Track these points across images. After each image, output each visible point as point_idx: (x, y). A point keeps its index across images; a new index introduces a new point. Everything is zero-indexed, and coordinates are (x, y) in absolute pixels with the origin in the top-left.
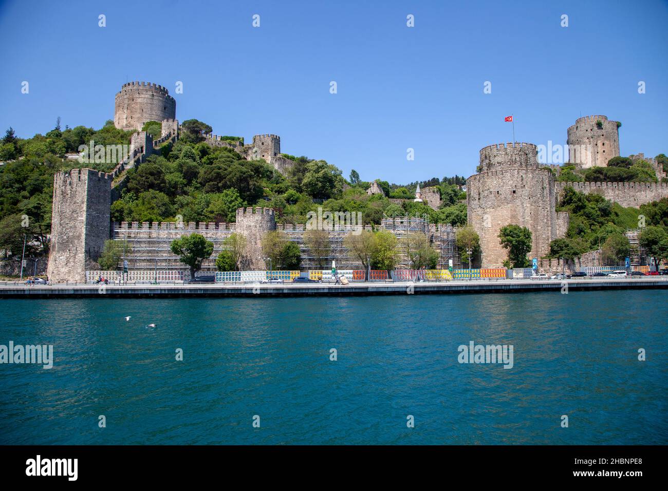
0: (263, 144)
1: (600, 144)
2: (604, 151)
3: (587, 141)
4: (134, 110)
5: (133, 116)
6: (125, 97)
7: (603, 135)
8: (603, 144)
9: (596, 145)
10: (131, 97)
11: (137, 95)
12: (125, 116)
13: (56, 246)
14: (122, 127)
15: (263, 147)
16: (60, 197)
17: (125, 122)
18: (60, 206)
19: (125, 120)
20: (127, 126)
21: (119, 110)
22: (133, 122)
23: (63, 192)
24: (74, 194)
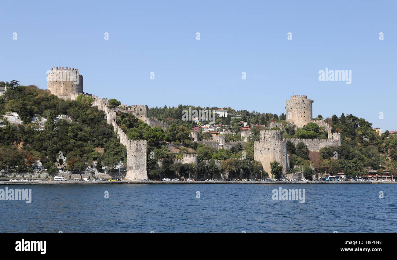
0: (141, 110)
1: (303, 112)
2: (304, 116)
3: (296, 110)
4: (68, 85)
5: (68, 89)
7: (304, 107)
8: (304, 112)
9: (301, 112)
13: (134, 168)
14: (60, 95)
15: (141, 112)
16: (135, 150)
17: (62, 92)
18: (135, 153)
19: (62, 91)
20: (63, 94)
21: (56, 84)
22: (67, 93)
23: (137, 149)
24: (141, 149)
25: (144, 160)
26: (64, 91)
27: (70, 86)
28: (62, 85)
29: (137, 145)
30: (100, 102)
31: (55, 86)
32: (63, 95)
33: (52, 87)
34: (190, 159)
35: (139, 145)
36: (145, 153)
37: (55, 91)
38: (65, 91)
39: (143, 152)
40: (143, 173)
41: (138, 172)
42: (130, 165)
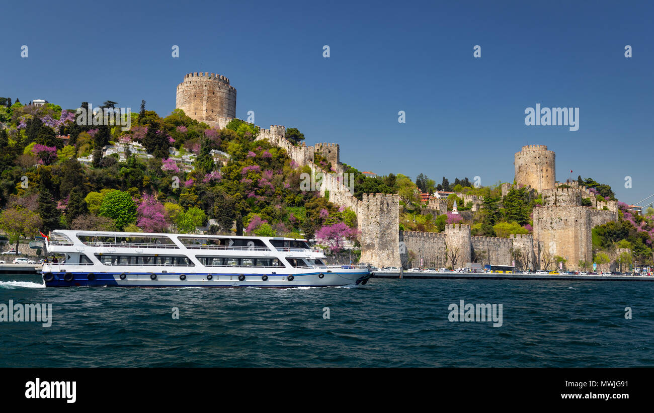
1: (544, 170)
2: (547, 176)
3: (535, 166)
4: (215, 103)
5: (214, 109)
6: (204, 88)
7: (547, 163)
8: (547, 170)
9: (542, 170)
10: (211, 89)
11: (218, 89)
12: (204, 108)
13: (377, 246)
14: (202, 119)
15: (330, 155)
16: (378, 212)
17: (204, 114)
18: (379, 219)
19: (204, 112)
20: (207, 118)
21: (194, 100)
22: (213, 116)
23: (381, 209)
24: (389, 211)
25: (394, 232)
26: (208, 113)
27: (219, 105)
28: (205, 103)
29: (382, 203)
30: (273, 133)
31: (192, 104)
32: (207, 120)
33: (187, 105)
34: (461, 232)
35: (385, 202)
36: (396, 218)
37: (192, 111)
38: (211, 113)
39: (394, 215)
40: (393, 257)
41: (384, 254)
42: (368, 241)
